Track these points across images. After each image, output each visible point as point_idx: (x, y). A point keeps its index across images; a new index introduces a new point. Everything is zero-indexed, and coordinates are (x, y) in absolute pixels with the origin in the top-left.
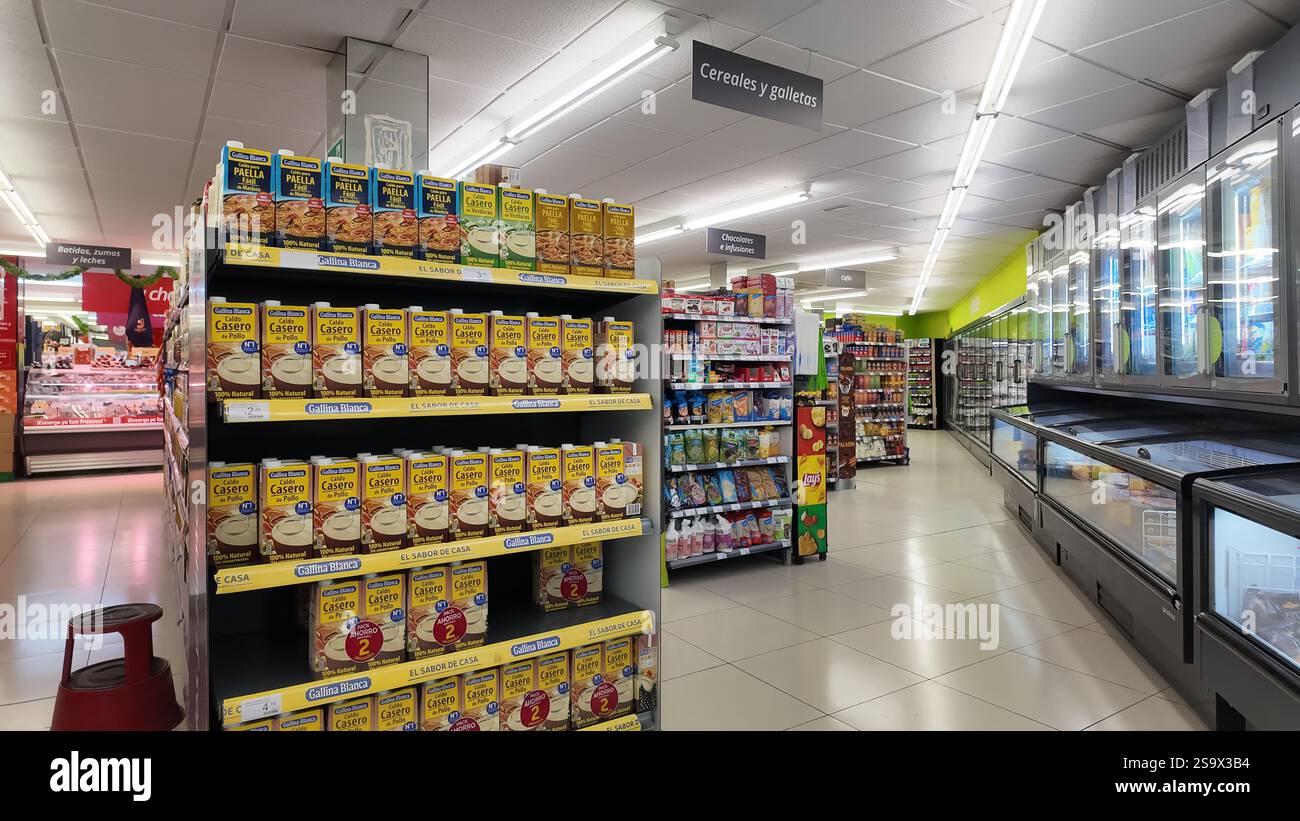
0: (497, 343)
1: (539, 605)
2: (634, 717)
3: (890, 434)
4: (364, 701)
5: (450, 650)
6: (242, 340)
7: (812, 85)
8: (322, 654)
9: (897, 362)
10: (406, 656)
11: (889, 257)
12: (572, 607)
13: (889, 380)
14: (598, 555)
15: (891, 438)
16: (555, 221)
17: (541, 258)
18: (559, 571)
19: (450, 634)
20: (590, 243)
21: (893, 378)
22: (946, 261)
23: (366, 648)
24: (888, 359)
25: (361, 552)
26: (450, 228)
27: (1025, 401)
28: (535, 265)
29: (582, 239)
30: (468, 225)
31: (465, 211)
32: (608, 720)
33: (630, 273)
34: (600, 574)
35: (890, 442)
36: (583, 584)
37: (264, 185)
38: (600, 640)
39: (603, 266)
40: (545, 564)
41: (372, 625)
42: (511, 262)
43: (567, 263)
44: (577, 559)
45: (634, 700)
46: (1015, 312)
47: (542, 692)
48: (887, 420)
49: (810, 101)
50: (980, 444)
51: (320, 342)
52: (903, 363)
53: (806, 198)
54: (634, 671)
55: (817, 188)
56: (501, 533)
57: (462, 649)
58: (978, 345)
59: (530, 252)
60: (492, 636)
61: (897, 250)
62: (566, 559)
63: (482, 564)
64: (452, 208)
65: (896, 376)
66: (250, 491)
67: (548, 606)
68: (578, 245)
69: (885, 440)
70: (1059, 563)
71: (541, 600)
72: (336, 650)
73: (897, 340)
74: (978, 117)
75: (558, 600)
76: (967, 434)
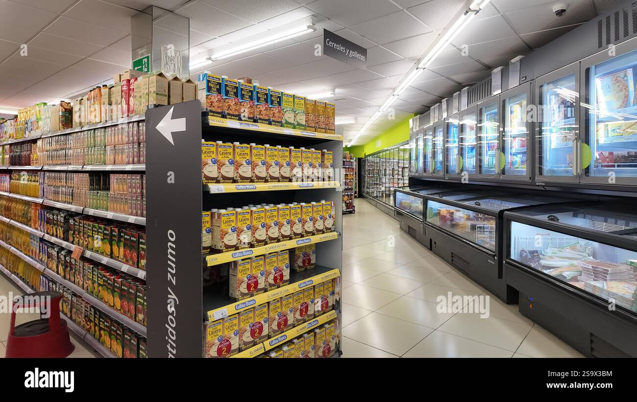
0: (293, 160)
1: (295, 269)
2: (334, 311)
3: (348, 200)
4: (251, 310)
5: (279, 287)
6: (211, 158)
7: (363, 51)
8: (239, 290)
9: (351, 168)
10: (265, 290)
11: (352, 122)
12: (306, 270)
13: (348, 176)
14: (314, 248)
15: (348, 202)
16: (311, 109)
17: (307, 125)
18: (302, 255)
19: (279, 281)
20: (322, 119)
21: (349, 175)
22: (374, 125)
23: (253, 287)
24: (347, 167)
25: (252, 247)
26: (279, 112)
27: (408, 185)
28: (305, 127)
29: (308, 116)
30: (285, 110)
31: (284, 104)
32: (325, 313)
33: (333, 132)
34: (315, 256)
35: (348, 204)
36: (309, 260)
37: (219, 91)
38: (322, 282)
39: (325, 129)
40: (297, 252)
41: (255, 278)
42: (298, 127)
43: (314, 127)
44: (307, 251)
45: (333, 305)
46: (402, 147)
47: (306, 303)
48: (346, 194)
49: (362, 58)
50: (383, 204)
51: (237, 159)
52: (353, 169)
53: (333, 95)
54: (333, 293)
55: (337, 90)
56: (294, 238)
57: (282, 286)
58: (375, 161)
59: (303, 123)
60: (291, 281)
61: (356, 119)
62: (304, 250)
63: (287, 251)
64: (279, 103)
65: (350, 174)
66: (209, 223)
67: (298, 269)
68: (318, 119)
69: (345, 203)
70: (431, 249)
71: (296, 267)
72: (243, 288)
73: (351, 159)
74: (417, 69)
75: (302, 267)
76: (375, 200)
